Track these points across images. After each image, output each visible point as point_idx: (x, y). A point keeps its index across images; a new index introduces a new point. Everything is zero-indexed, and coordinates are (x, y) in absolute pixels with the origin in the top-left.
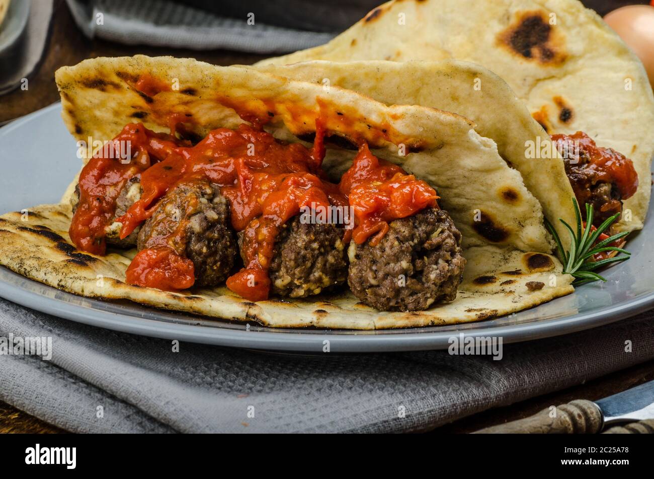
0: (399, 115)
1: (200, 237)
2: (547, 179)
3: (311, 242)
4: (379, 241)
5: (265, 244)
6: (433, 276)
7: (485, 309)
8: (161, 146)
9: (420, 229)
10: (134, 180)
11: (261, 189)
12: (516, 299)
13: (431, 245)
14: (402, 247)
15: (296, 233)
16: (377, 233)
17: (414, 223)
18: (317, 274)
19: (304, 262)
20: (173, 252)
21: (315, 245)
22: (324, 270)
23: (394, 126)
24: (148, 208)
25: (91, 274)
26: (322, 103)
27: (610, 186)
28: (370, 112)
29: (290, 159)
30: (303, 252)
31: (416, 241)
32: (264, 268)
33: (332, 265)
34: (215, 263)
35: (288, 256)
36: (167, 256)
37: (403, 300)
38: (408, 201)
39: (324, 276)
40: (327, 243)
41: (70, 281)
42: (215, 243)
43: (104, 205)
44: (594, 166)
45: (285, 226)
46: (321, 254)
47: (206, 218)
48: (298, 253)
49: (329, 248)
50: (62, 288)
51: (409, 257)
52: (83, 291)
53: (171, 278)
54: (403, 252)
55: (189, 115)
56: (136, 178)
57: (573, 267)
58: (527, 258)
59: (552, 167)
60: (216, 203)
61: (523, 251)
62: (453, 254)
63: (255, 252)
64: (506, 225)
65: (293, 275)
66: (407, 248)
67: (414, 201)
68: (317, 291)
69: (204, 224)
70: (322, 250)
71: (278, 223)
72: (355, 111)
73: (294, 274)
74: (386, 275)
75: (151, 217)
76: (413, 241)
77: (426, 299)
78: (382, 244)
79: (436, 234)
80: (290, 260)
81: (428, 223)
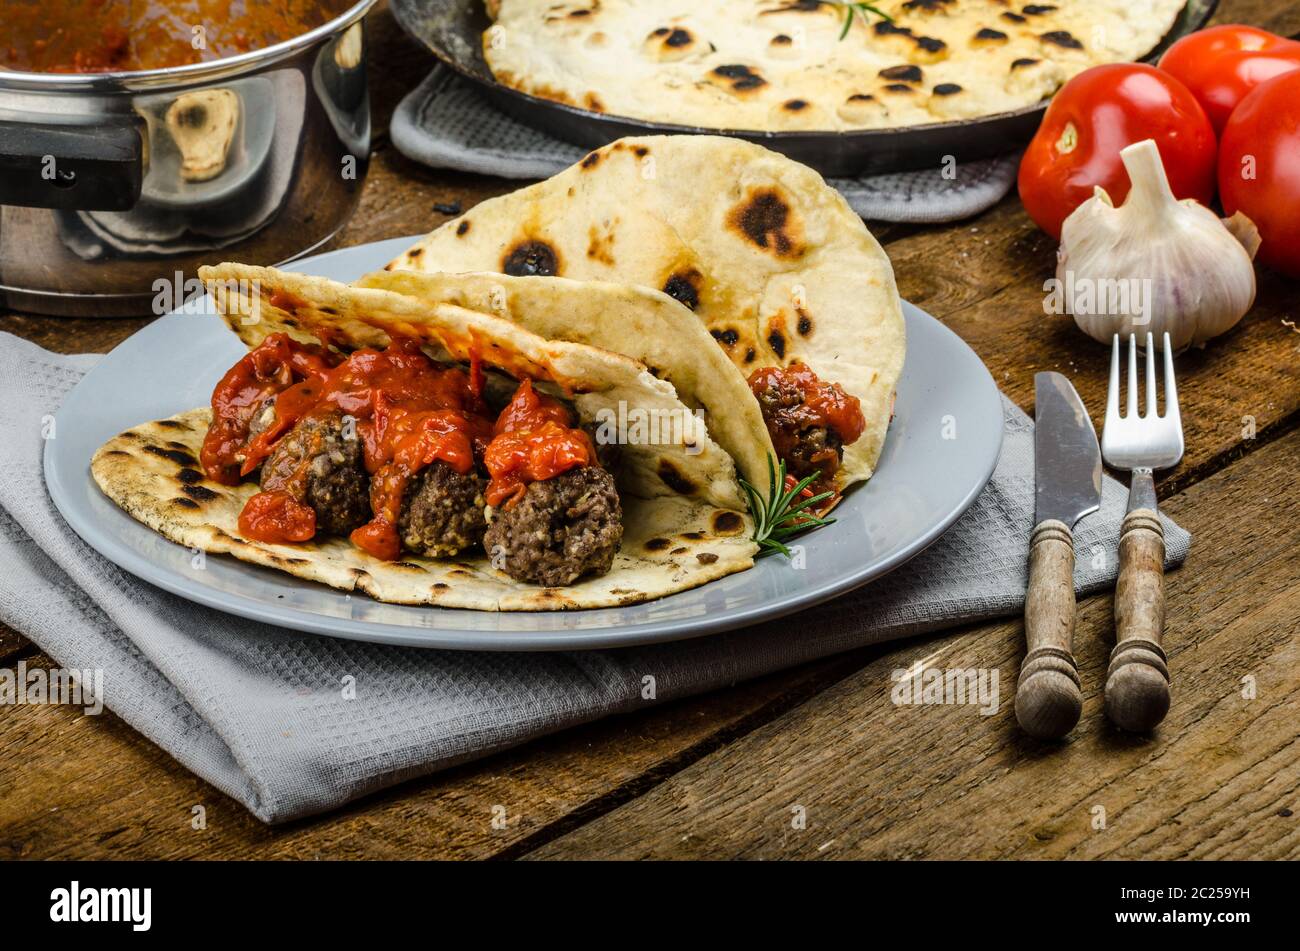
0: (558, 353)
1: (323, 482)
2: (742, 426)
3: (442, 498)
4: (514, 505)
5: (391, 497)
6: (574, 549)
7: (633, 590)
8: (305, 362)
9: (563, 494)
10: (271, 403)
11: (395, 430)
12: (679, 577)
13: (574, 513)
14: (537, 515)
15: (429, 485)
16: (511, 495)
17: (555, 487)
18: (450, 534)
19: (434, 521)
20: (291, 498)
21: (448, 502)
22: (459, 530)
23: (553, 364)
24: (271, 442)
25: (199, 518)
26: (476, 334)
27: (825, 432)
28: (527, 347)
29: (440, 390)
30: (433, 509)
31: (556, 508)
32: (391, 524)
33: (469, 524)
34: (342, 510)
35: (417, 513)
36: (284, 502)
37: (541, 574)
38: (548, 462)
39: (459, 538)
40: (462, 500)
41: (171, 527)
42: (342, 488)
43: (235, 428)
44: (807, 408)
45: (415, 477)
46: (455, 511)
47: (330, 460)
48: (428, 510)
49: (466, 505)
50: (162, 534)
51: (545, 527)
52: (183, 540)
53: (285, 530)
54: (538, 520)
55: (339, 330)
56: (272, 401)
57: (765, 532)
58: (716, 516)
59: (747, 414)
60: (347, 442)
61: (715, 507)
62: (602, 522)
63: (383, 504)
64: (694, 477)
65: (422, 535)
66: (544, 516)
67: (555, 461)
68: (453, 553)
69: (327, 468)
70: (457, 507)
71: (407, 474)
72: (511, 344)
73: (424, 533)
74: (521, 546)
75: (274, 453)
76: (552, 507)
77: (568, 574)
78: (517, 508)
79: (583, 499)
80: (419, 518)
81: (573, 487)
